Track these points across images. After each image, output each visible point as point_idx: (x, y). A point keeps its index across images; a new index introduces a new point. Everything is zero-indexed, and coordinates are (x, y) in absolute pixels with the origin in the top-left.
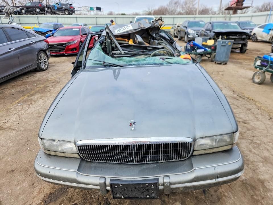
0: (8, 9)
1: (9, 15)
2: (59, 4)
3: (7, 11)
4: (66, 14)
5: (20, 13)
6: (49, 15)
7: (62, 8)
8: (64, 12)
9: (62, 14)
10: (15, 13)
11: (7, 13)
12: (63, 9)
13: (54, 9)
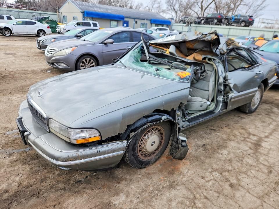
0: (190, 19)
1: (189, 24)
2: (238, 16)
3: (189, 21)
4: (241, 26)
5: (199, 23)
6: (224, 26)
7: (239, 20)
8: (241, 24)
9: (237, 26)
10: (195, 23)
11: (188, 23)
12: (241, 20)
13: (231, 20)
